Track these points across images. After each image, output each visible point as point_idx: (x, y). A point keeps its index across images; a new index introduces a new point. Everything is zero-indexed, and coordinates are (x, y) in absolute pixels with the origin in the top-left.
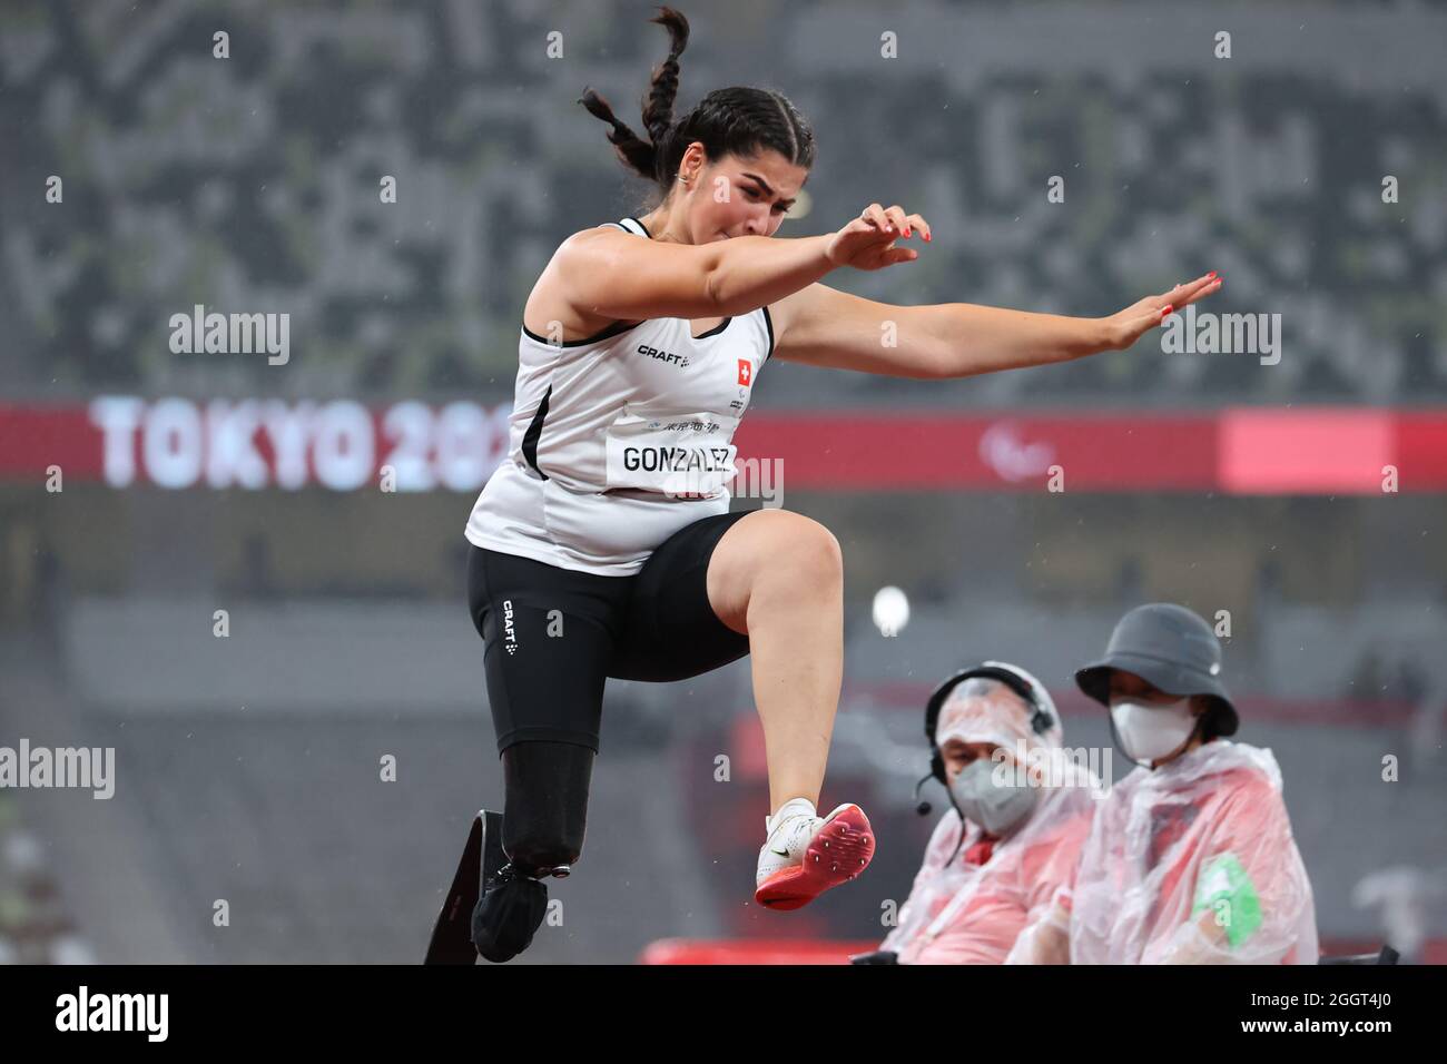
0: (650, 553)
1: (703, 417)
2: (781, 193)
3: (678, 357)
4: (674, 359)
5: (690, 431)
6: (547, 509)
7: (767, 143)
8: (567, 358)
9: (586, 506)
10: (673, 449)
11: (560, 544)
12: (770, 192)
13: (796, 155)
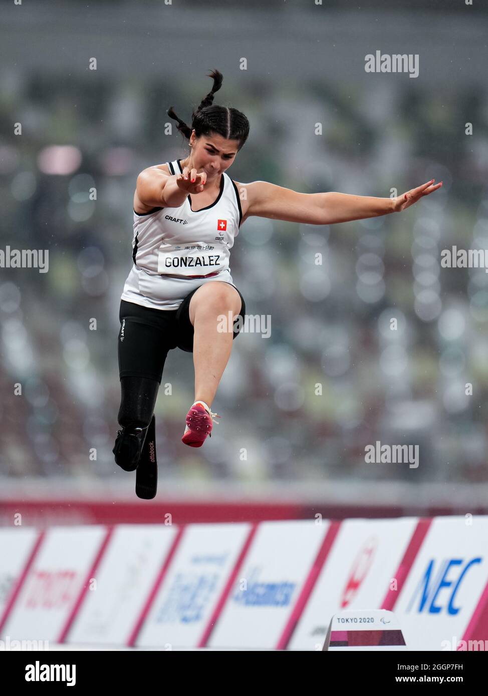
0: (183, 300)
1: (201, 244)
2: (223, 151)
3: (181, 220)
4: (180, 221)
5: (196, 249)
6: (140, 283)
7: (214, 130)
8: (143, 219)
9: (155, 281)
10: (186, 258)
11: (147, 297)
12: (218, 151)
13: (229, 135)
